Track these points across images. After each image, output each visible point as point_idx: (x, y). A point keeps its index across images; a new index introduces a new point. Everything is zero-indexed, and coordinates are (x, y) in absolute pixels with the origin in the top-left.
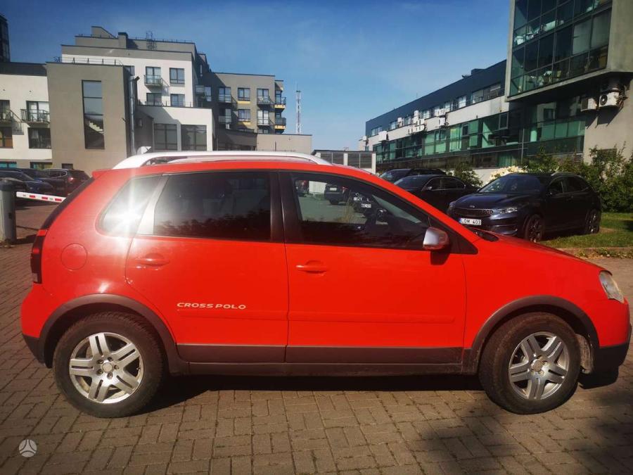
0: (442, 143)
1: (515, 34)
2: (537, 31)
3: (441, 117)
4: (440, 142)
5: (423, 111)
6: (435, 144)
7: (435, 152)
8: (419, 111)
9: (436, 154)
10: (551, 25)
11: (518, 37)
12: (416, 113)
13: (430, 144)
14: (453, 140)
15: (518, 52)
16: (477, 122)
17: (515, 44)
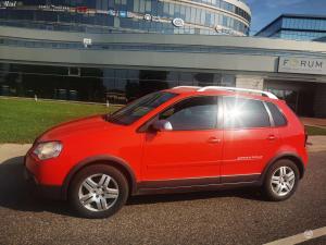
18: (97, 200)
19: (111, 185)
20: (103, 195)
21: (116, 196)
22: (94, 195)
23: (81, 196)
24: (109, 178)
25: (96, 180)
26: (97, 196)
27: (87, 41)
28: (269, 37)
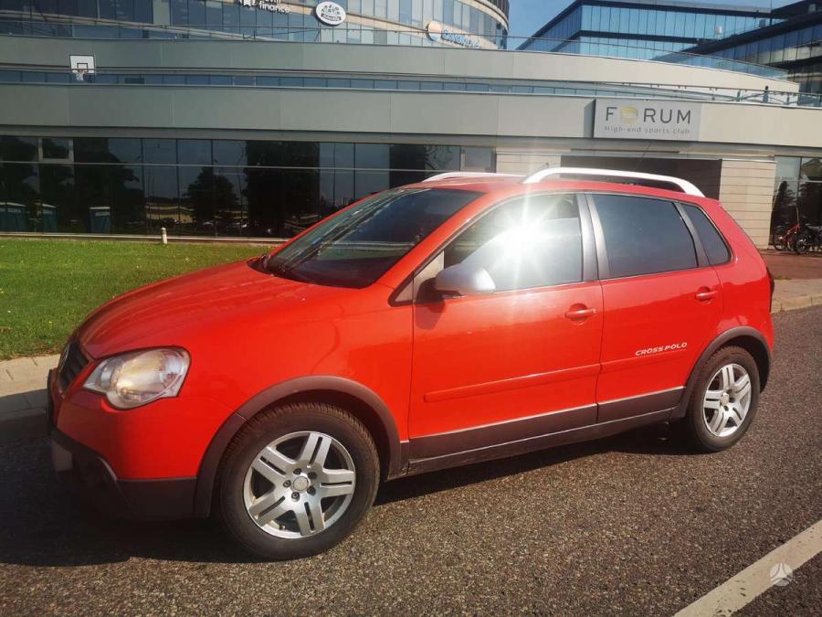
18: (297, 507)
19: (334, 461)
20: (312, 491)
21: (349, 489)
22: (288, 493)
23: (250, 501)
24: (327, 441)
25: (292, 449)
26: (296, 496)
27: (83, 63)
28: (556, 50)
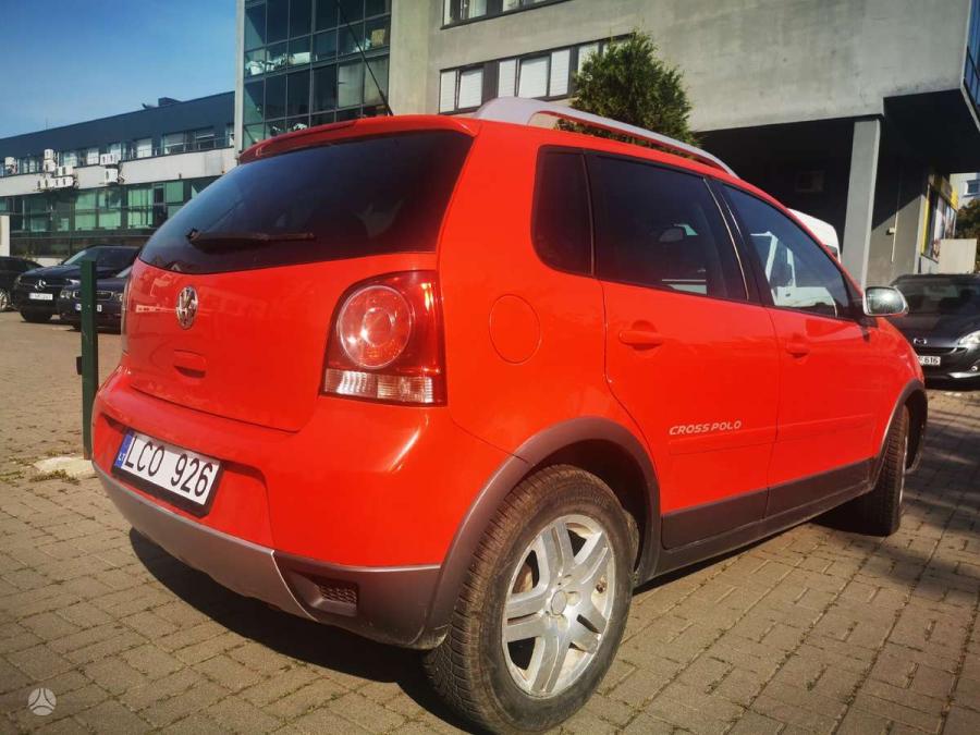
0: (114, 212)
1: (247, 58)
2: (278, 61)
3: (108, 166)
4: (107, 210)
5: (63, 152)
6: (97, 212)
7: (97, 227)
8: (55, 152)
9: (98, 230)
10: (303, 57)
11: (252, 62)
12: (49, 153)
13: (86, 213)
14: (136, 210)
15: (252, 86)
16: (181, 184)
17: (247, 73)
